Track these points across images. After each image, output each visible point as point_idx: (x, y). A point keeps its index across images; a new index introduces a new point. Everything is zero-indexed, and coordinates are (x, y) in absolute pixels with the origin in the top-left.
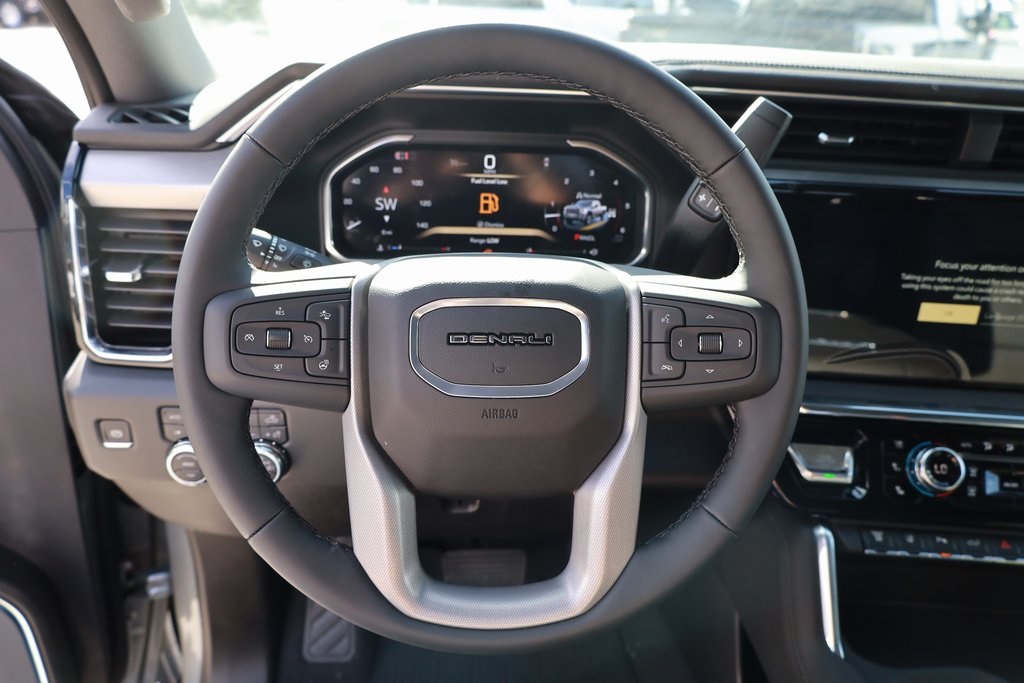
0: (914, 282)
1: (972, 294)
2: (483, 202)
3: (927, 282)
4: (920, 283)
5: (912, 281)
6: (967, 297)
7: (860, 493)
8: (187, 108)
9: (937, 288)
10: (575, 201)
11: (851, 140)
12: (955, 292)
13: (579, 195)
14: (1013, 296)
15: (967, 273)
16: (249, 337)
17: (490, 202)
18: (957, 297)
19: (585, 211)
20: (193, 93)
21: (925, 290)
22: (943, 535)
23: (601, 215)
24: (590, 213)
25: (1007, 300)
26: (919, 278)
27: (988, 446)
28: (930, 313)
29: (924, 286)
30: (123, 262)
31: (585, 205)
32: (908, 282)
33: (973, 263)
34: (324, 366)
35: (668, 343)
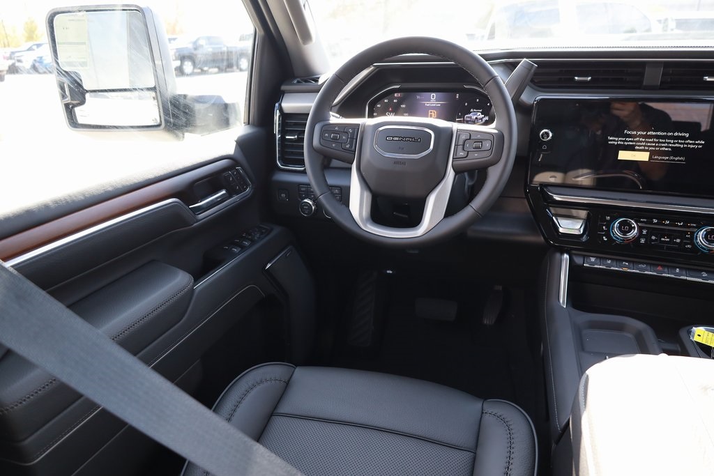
0: (614, 140)
1: (645, 146)
2: (430, 114)
3: (621, 141)
4: (617, 141)
5: (613, 140)
6: (642, 148)
7: (584, 239)
8: (319, 78)
9: (626, 143)
10: (470, 113)
11: (590, 78)
12: (636, 145)
13: (472, 110)
14: (666, 147)
15: (641, 136)
16: (327, 135)
17: (433, 114)
18: (637, 148)
19: (474, 117)
20: (321, 74)
21: (620, 144)
22: (626, 261)
23: (481, 119)
24: (476, 118)
25: (663, 149)
26: (617, 139)
27: (655, 221)
28: (624, 155)
29: (619, 143)
30: (292, 133)
31: (474, 115)
32: (611, 140)
33: (643, 131)
34: (348, 146)
35: (464, 145)
